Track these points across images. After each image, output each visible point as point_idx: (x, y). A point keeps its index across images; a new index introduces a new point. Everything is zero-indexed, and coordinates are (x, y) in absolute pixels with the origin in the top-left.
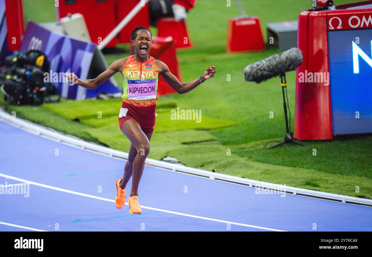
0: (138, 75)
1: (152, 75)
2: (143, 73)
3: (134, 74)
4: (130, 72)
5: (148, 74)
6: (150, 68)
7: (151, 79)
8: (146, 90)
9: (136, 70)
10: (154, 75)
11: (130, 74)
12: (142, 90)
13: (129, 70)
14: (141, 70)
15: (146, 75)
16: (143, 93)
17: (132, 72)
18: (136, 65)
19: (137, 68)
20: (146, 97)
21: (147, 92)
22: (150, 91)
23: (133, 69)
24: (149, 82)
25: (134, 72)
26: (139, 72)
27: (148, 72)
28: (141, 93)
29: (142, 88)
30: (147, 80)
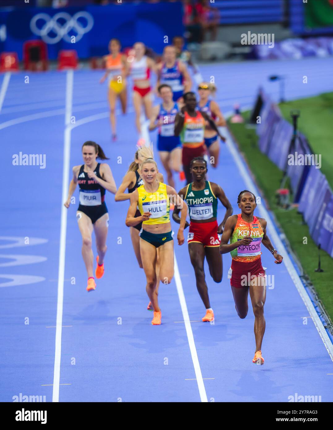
0: (248, 234)
1: (259, 234)
2: (251, 232)
3: (244, 233)
4: (241, 231)
5: (256, 233)
6: (257, 227)
7: (258, 237)
8: (253, 247)
9: (246, 229)
10: (260, 234)
11: (241, 233)
12: (251, 248)
13: (240, 230)
14: (250, 230)
15: (254, 234)
16: (251, 250)
17: (242, 231)
18: (246, 225)
19: (247, 228)
20: (253, 254)
21: (255, 249)
22: (257, 248)
23: (243, 228)
24: (256, 241)
25: (244, 231)
26: (248, 232)
27: (256, 231)
28: (250, 250)
29: (251, 245)
30: (256, 238)
